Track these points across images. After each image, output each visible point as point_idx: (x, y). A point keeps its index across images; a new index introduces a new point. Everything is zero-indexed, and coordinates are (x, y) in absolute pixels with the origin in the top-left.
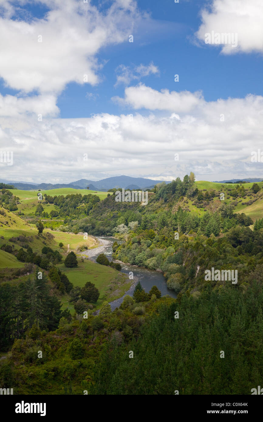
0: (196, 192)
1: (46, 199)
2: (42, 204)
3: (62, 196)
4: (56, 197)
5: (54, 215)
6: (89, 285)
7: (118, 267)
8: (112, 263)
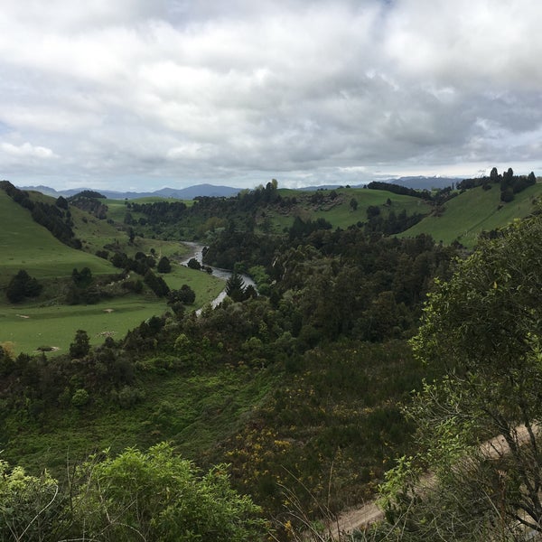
1: (134, 207)
2: (130, 213)
3: (150, 204)
4: (143, 205)
5: (143, 222)
6: (185, 287)
7: (209, 271)
8: (203, 267)
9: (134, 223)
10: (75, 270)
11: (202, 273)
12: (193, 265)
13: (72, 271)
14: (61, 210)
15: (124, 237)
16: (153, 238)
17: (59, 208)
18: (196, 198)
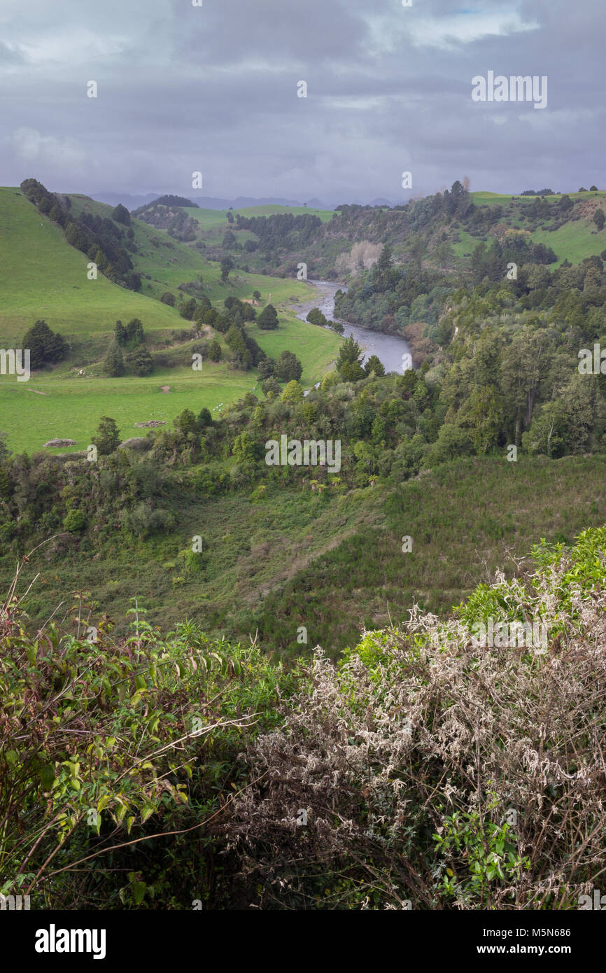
0: (472, 209)
1: (238, 222)
2: (231, 231)
3: (264, 217)
4: (253, 219)
5: (252, 247)
6: (287, 355)
7: (339, 329)
8: (330, 323)
9: (238, 247)
10: (119, 323)
11: (326, 331)
12: (316, 318)
13: (114, 324)
14: (120, 226)
15: (215, 270)
16: (264, 273)
17: (115, 223)
18: (339, 208)
